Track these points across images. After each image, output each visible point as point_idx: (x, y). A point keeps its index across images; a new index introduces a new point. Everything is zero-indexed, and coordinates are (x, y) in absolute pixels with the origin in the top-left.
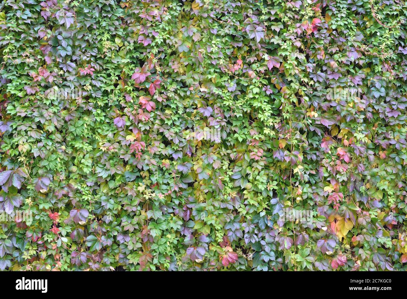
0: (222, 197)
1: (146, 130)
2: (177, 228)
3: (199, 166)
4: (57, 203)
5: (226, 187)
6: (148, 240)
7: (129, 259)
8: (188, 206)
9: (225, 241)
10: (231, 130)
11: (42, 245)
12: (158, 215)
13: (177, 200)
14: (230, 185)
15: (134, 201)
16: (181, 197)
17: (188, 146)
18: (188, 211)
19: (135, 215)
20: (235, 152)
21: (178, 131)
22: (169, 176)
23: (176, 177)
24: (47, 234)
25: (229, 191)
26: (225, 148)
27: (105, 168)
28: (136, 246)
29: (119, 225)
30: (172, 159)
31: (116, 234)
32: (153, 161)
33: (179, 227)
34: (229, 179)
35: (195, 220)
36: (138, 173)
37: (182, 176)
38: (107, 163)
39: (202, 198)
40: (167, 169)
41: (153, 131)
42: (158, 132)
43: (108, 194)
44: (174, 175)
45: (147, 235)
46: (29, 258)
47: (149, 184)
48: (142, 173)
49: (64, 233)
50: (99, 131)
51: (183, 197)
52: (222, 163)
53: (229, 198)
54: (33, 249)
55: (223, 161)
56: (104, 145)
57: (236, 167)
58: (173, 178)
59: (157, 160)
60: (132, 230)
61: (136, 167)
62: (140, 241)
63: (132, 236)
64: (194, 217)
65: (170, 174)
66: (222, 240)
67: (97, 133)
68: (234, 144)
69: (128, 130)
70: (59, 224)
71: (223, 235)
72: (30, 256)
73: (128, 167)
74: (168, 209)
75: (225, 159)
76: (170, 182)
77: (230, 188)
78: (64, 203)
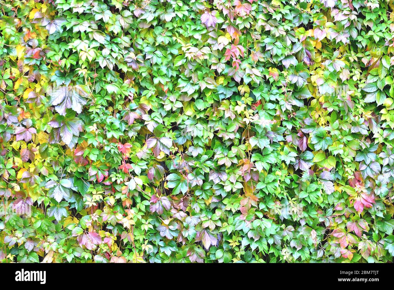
0: (352, 118)
1: (245, 28)
2: (291, 162)
3: (318, 76)
4: (128, 131)
5: (356, 105)
6: (251, 178)
7: (225, 205)
8: (303, 130)
9: (357, 178)
10: (363, 26)
11: (109, 187)
12: (264, 143)
13: (290, 123)
14: (362, 102)
15: (231, 125)
16: (295, 120)
17: (304, 51)
18: (305, 139)
19: (232, 145)
20: (368, 56)
21: (289, 29)
22: (277, 91)
23: (288, 91)
24: (115, 173)
25: (361, 110)
26: (354, 52)
27: (191, 82)
28: (236, 187)
29: (211, 159)
30: (281, 68)
31: (208, 170)
32: (256, 71)
33: (293, 160)
34: (360, 94)
35: (314, 149)
36: (236, 87)
37: (296, 89)
38: (193, 75)
39: (322, 121)
40: (274, 81)
41: (255, 30)
42: (262, 31)
43: (195, 116)
44: (284, 90)
45: (249, 171)
46: (95, 204)
47: (250, 103)
48: (240, 88)
49: (138, 171)
50: (181, 31)
51: (297, 119)
52: (351, 72)
53: (362, 120)
54: (98, 193)
55: (353, 70)
56: (190, 51)
57: (369, 77)
58: (283, 93)
59: (261, 69)
60: (228, 164)
61: (233, 79)
62: (241, 180)
63: (229, 173)
64: (313, 145)
65: (279, 88)
66: (353, 177)
67: (177, 34)
68: (366, 46)
69: (220, 29)
70: (129, 159)
71: (353, 170)
72: (95, 202)
73: (221, 80)
74: (277, 135)
75: (355, 67)
76: (279, 99)
77: (362, 106)
78: (135, 131)
